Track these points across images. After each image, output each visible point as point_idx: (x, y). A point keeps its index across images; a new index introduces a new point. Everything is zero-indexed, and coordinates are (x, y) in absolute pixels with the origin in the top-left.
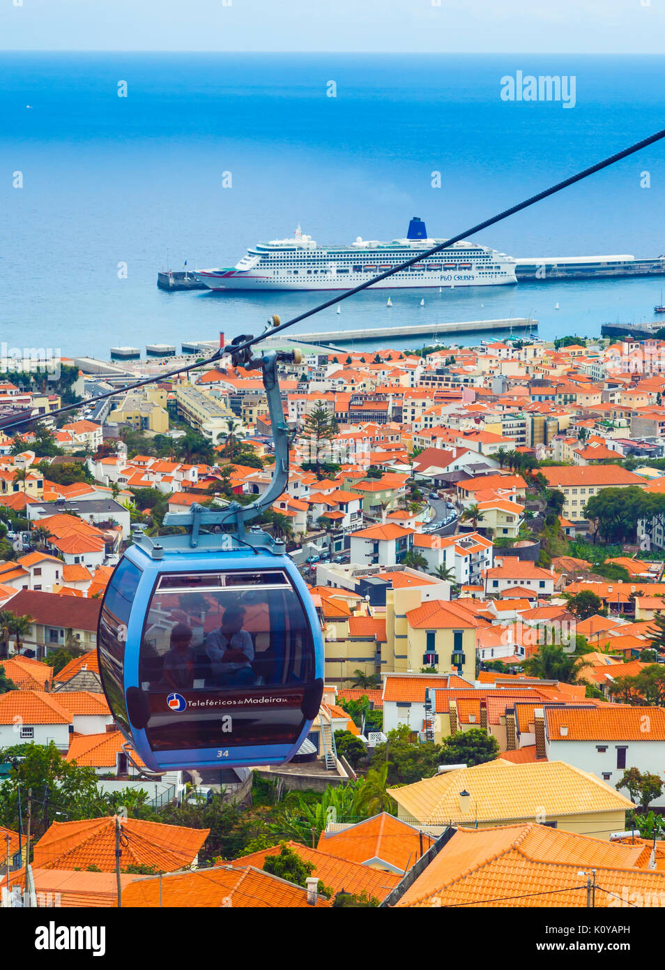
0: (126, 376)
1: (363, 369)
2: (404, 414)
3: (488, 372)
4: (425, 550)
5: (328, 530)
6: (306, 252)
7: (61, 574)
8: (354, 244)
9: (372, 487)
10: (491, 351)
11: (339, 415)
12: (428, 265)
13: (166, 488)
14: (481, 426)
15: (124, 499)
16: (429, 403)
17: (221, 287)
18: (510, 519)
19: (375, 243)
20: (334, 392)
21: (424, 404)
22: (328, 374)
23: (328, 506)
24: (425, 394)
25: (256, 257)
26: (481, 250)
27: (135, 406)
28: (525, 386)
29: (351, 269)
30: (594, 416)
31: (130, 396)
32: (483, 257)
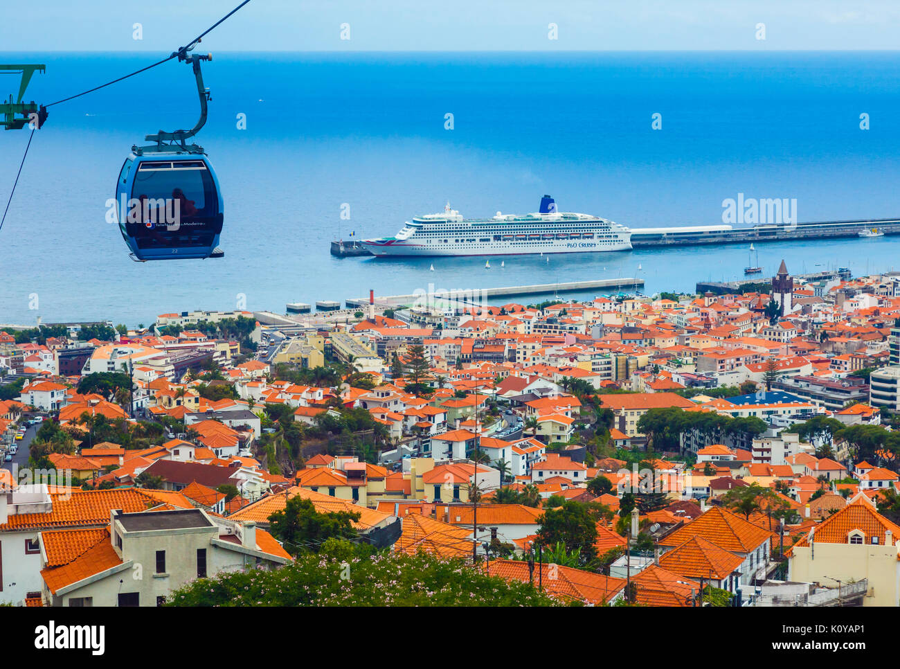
0: (296, 326)
1: (490, 320)
2: (517, 355)
3: (591, 322)
4: (489, 449)
5: (419, 436)
6: (454, 224)
7: (193, 454)
8: (495, 217)
9: (456, 404)
10: (597, 305)
11: (465, 357)
12: (557, 235)
13: (294, 404)
14: (575, 364)
15: (258, 410)
16: (538, 346)
17: (383, 253)
18: (562, 428)
19: (512, 217)
20: (462, 338)
21: (533, 348)
22: (460, 324)
23: (420, 418)
24: (534, 339)
25: (413, 228)
26: (602, 222)
27: (298, 349)
28: (618, 332)
29: (492, 238)
30: (668, 356)
31: (294, 342)
32: (604, 227)
